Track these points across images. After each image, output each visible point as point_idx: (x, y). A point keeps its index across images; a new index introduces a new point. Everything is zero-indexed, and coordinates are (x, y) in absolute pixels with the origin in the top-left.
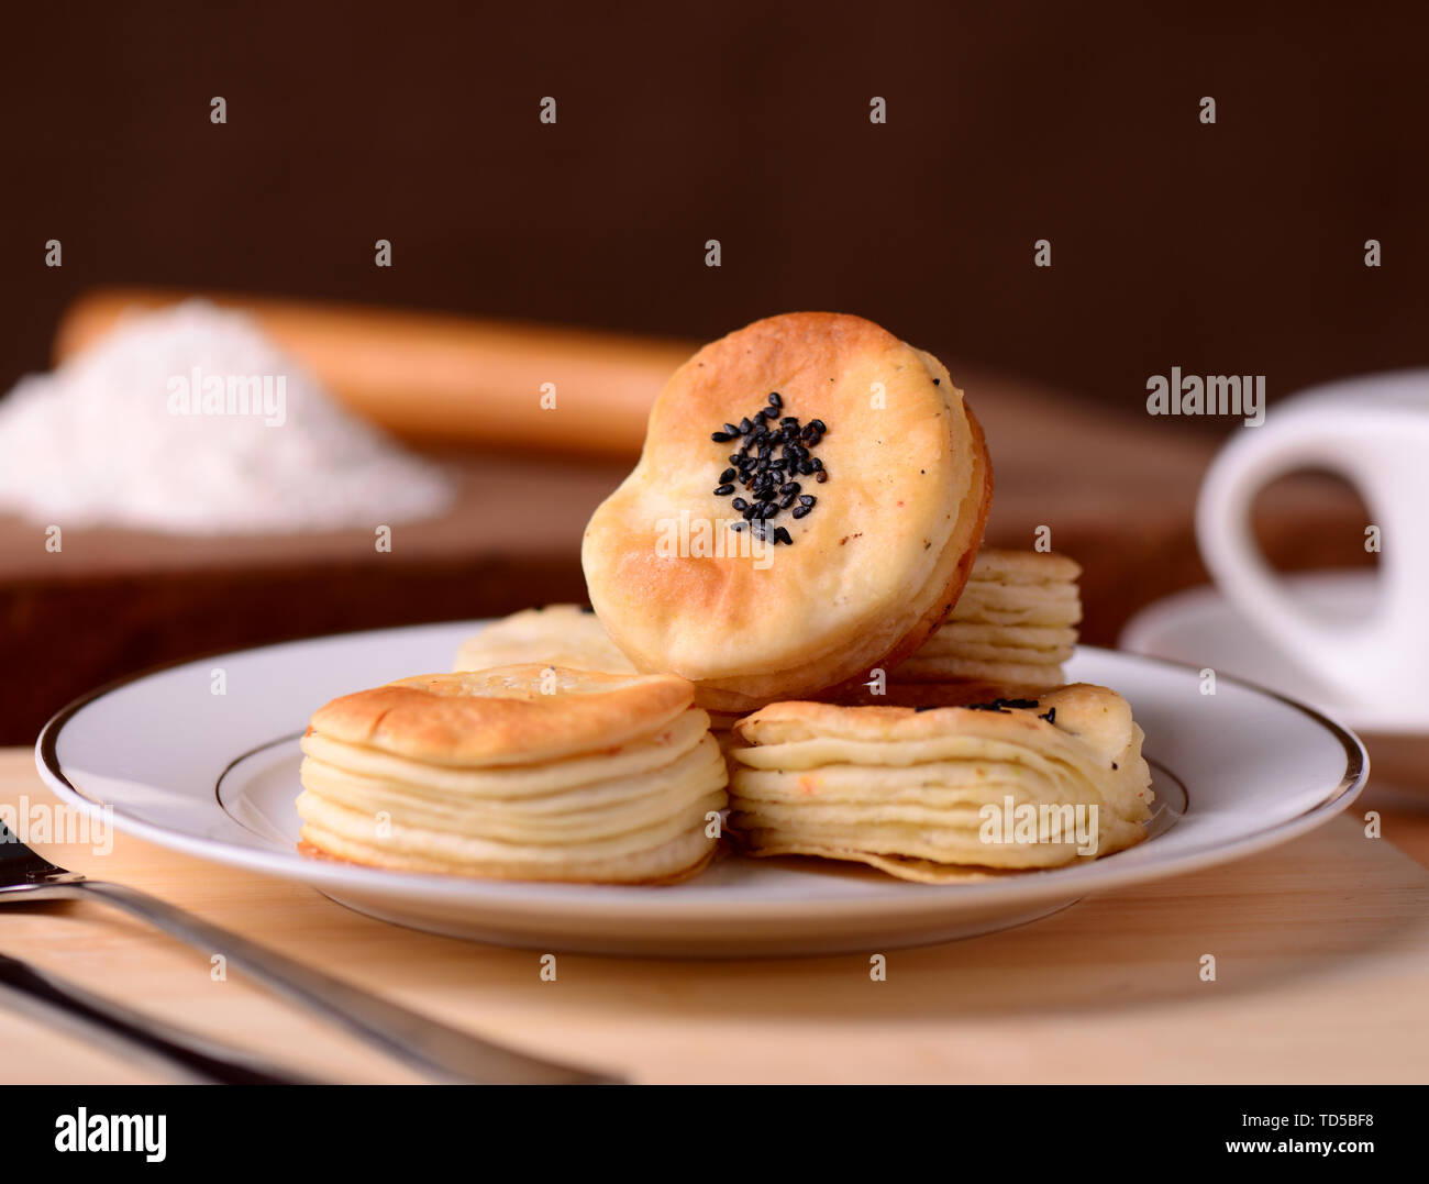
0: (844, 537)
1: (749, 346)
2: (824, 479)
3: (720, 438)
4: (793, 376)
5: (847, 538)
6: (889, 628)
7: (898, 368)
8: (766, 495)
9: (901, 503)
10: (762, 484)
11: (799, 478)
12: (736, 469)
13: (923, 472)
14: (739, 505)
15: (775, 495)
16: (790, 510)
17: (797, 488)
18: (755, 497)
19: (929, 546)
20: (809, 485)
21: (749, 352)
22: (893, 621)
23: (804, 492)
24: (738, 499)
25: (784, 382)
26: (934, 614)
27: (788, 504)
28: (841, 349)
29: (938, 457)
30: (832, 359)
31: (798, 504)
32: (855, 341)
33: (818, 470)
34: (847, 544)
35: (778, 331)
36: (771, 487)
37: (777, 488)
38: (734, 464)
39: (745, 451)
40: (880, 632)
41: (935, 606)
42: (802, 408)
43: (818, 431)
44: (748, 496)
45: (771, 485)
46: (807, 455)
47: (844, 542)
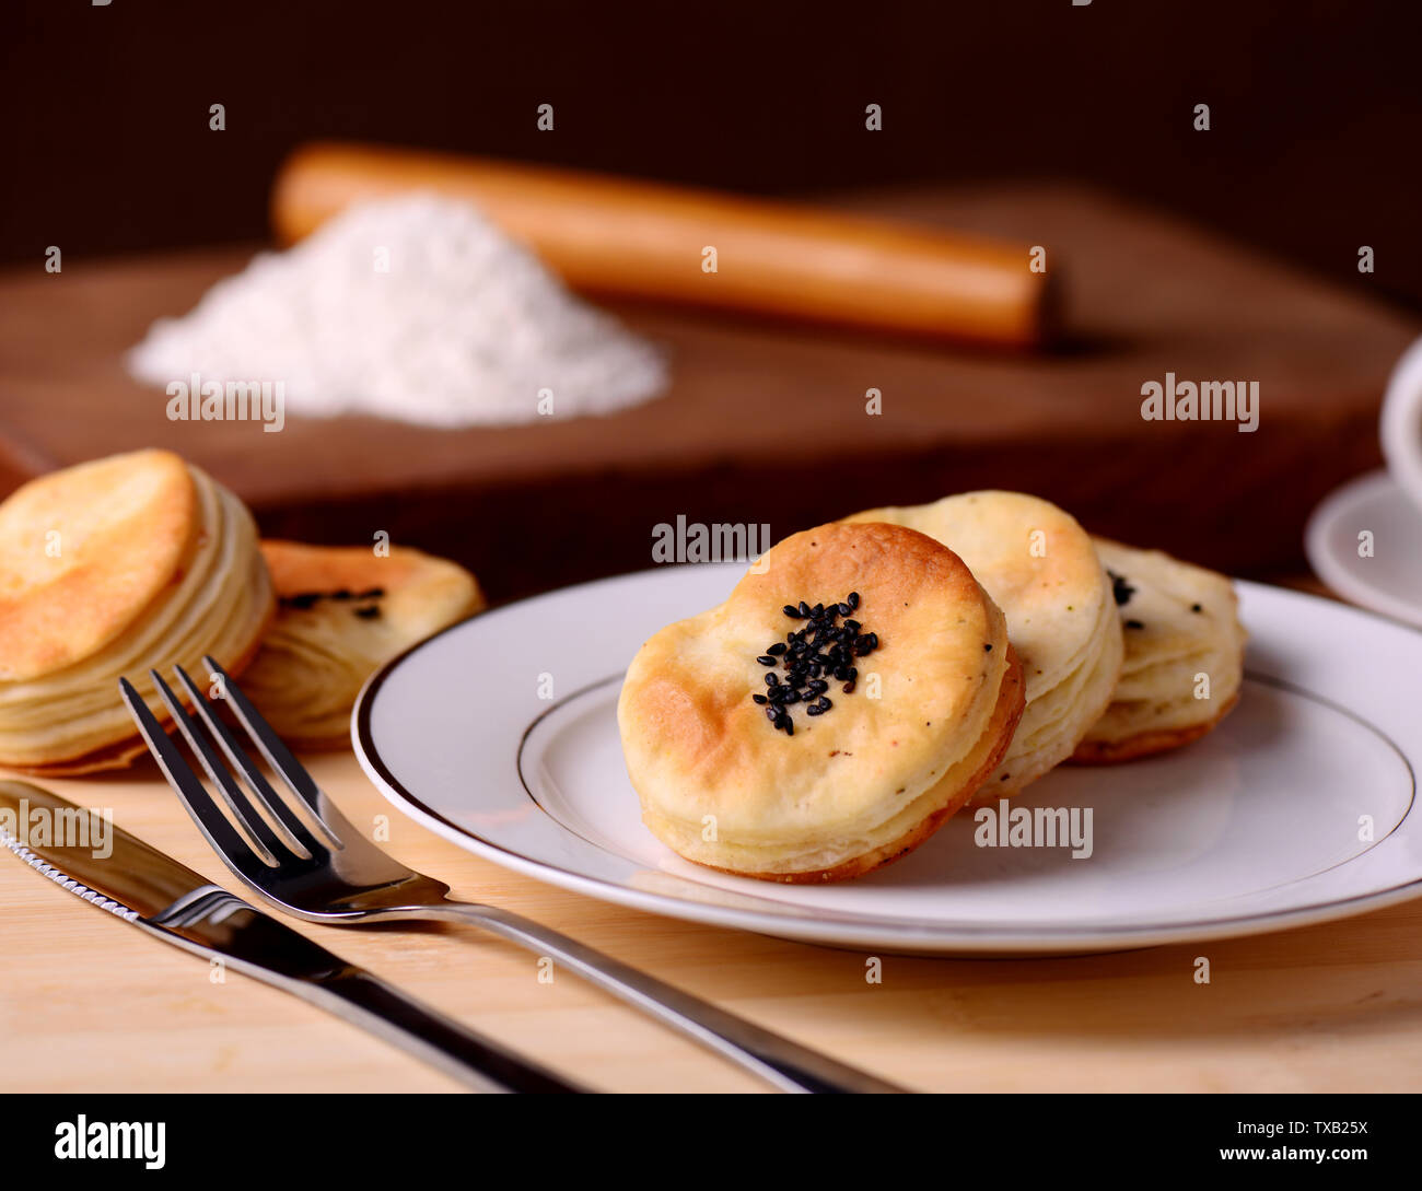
0: (837, 749)
1: (856, 542)
2: (850, 689)
3: (791, 612)
4: (878, 585)
5: (839, 752)
6: (841, 845)
7: (961, 621)
8: (797, 680)
9: (895, 743)
10: (799, 670)
11: (831, 680)
12: (788, 646)
13: (928, 724)
14: (771, 679)
15: (804, 685)
16: (808, 704)
17: (825, 687)
18: (787, 679)
19: (902, 791)
20: (835, 690)
21: (854, 547)
22: (847, 842)
23: (826, 695)
24: (772, 674)
25: (869, 588)
26: (887, 851)
27: (810, 699)
28: (928, 579)
29: (947, 717)
30: (915, 588)
31: (816, 703)
32: (943, 578)
33: (851, 680)
34: (835, 758)
35: (886, 540)
36: (804, 677)
37: (810, 679)
38: (790, 641)
39: (804, 634)
40: (831, 846)
41: (892, 844)
42: (870, 619)
43: (870, 644)
44: (782, 673)
45: (805, 675)
46: (850, 661)
47: (833, 754)
